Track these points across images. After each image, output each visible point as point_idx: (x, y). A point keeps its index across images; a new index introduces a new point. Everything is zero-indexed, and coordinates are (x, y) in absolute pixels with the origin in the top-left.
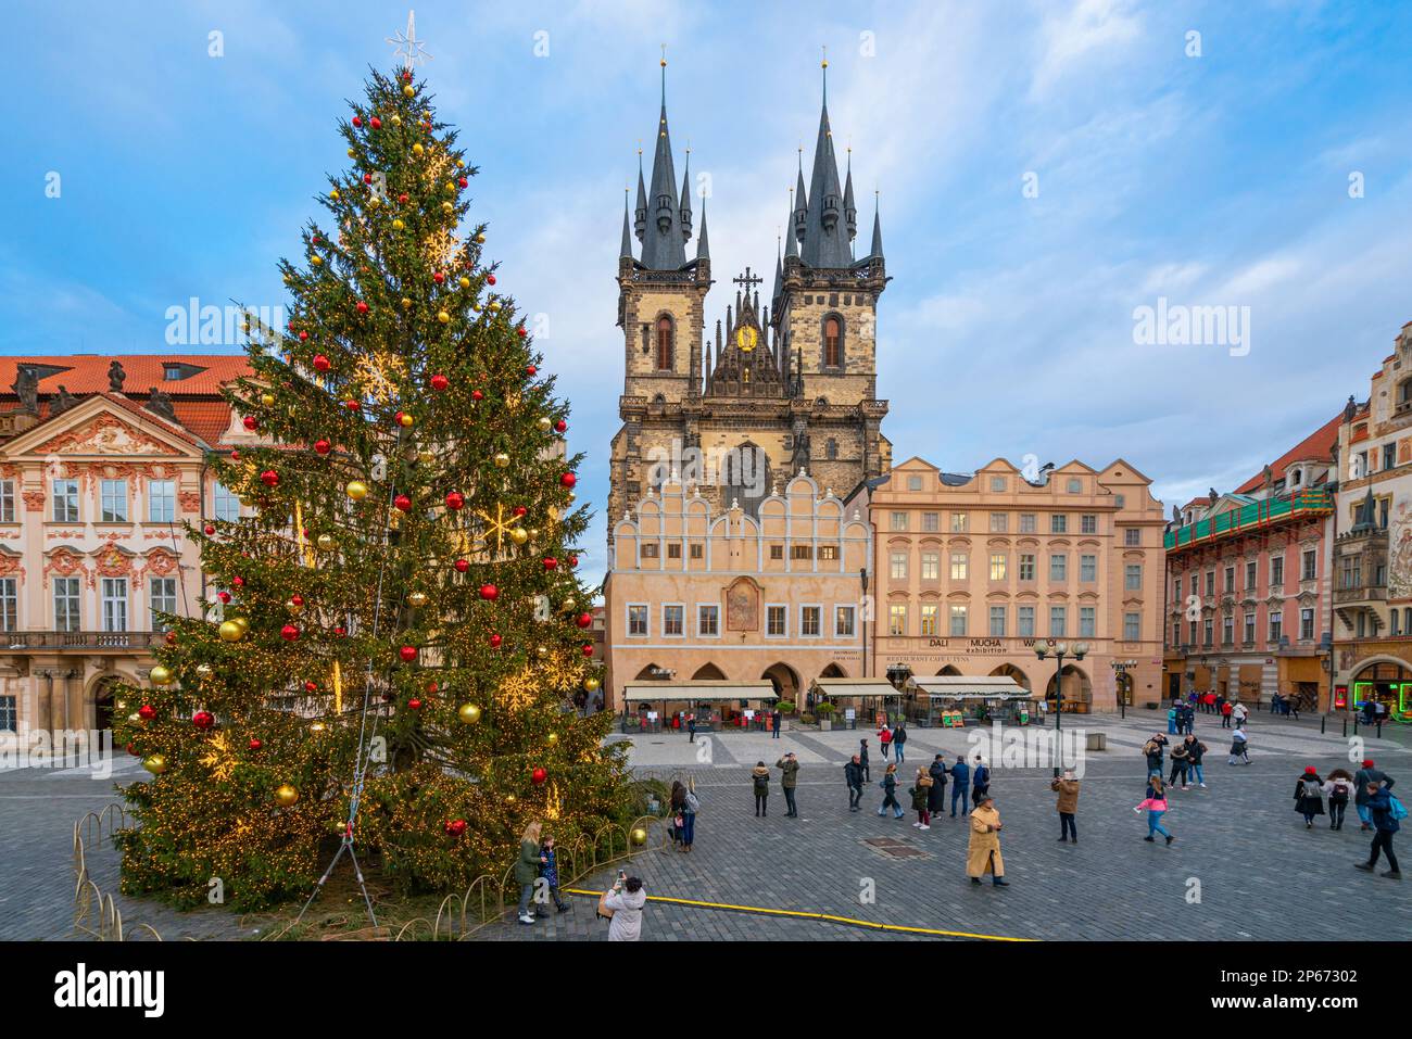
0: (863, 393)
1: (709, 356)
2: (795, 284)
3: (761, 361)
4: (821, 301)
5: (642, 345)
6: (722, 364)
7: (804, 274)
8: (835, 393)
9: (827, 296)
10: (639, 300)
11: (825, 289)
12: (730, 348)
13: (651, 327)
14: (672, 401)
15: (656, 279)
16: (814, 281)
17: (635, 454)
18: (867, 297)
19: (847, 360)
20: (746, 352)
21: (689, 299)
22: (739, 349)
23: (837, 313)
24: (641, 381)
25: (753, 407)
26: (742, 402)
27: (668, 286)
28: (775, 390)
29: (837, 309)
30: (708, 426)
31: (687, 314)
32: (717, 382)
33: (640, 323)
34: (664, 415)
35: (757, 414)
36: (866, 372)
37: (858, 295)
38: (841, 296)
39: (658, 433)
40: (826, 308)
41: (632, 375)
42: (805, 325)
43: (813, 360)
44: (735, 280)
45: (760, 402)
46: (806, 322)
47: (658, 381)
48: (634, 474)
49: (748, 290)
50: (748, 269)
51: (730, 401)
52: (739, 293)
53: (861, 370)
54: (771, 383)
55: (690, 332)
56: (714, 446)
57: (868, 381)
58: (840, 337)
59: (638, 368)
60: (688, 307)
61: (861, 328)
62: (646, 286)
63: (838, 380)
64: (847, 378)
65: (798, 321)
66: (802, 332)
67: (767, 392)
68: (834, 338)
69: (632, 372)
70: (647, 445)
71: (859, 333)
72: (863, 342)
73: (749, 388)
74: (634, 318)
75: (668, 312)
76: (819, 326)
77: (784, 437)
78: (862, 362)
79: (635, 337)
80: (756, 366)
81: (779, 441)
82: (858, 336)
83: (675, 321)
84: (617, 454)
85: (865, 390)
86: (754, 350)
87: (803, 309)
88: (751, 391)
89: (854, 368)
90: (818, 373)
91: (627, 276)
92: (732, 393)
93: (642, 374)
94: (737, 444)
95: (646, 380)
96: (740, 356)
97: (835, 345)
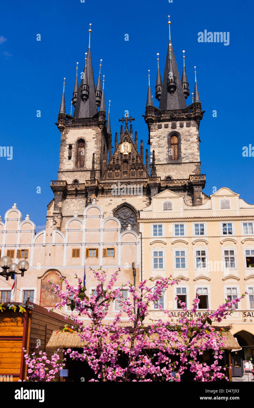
2: (151, 119)
3: (133, 159)
4: (166, 127)
5: (68, 155)
6: (111, 162)
7: (157, 114)
8: (176, 173)
9: (170, 124)
10: (67, 133)
11: (168, 120)
12: (116, 153)
13: (73, 146)
14: (82, 182)
15: (77, 122)
16: (162, 117)
18: (193, 122)
19: (182, 155)
20: (125, 155)
21: (94, 131)
22: (121, 154)
23: (176, 132)
24: (66, 174)
25: (128, 184)
26: (122, 181)
27: (83, 126)
28: (141, 174)
29: (176, 130)
30: (103, 195)
31: (93, 138)
32: (109, 171)
33: (67, 145)
34: (76, 190)
36: (194, 161)
37: (187, 121)
38: (178, 123)
39: (74, 200)
40: (170, 130)
41: (61, 171)
42: (158, 139)
43: (163, 157)
45: (132, 181)
46: (158, 138)
47: (75, 173)
48: (57, 223)
49: (126, 124)
52: (122, 126)
53: (191, 160)
54: (139, 170)
55: (95, 147)
56: (106, 206)
57: (195, 166)
58: (179, 144)
59: (65, 167)
60: (94, 135)
61: (190, 139)
62: (71, 126)
63: (178, 166)
64: (183, 165)
65: (154, 137)
66: (156, 143)
67: (137, 175)
68: (176, 144)
69: (62, 169)
70: (68, 207)
71: (189, 141)
72: (191, 145)
73: (127, 174)
74: (64, 142)
75: (83, 138)
76: (166, 139)
77: (147, 199)
78: (191, 156)
79: (65, 151)
80: (131, 162)
81: (144, 201)
82: (188, 142)
83: (86, 142)
84: (50, 213)
85: (194, 170)
86: (130, 153)
87: (156, 131)
88: (128, 175)
89: (187, 159)
90: (166, 163)
91: (61, 122)
92: (117, 177)
93: (67, 170)
94: (119, 204)
95: (69, 173)
96: (121, 157)
97: (176, 148)
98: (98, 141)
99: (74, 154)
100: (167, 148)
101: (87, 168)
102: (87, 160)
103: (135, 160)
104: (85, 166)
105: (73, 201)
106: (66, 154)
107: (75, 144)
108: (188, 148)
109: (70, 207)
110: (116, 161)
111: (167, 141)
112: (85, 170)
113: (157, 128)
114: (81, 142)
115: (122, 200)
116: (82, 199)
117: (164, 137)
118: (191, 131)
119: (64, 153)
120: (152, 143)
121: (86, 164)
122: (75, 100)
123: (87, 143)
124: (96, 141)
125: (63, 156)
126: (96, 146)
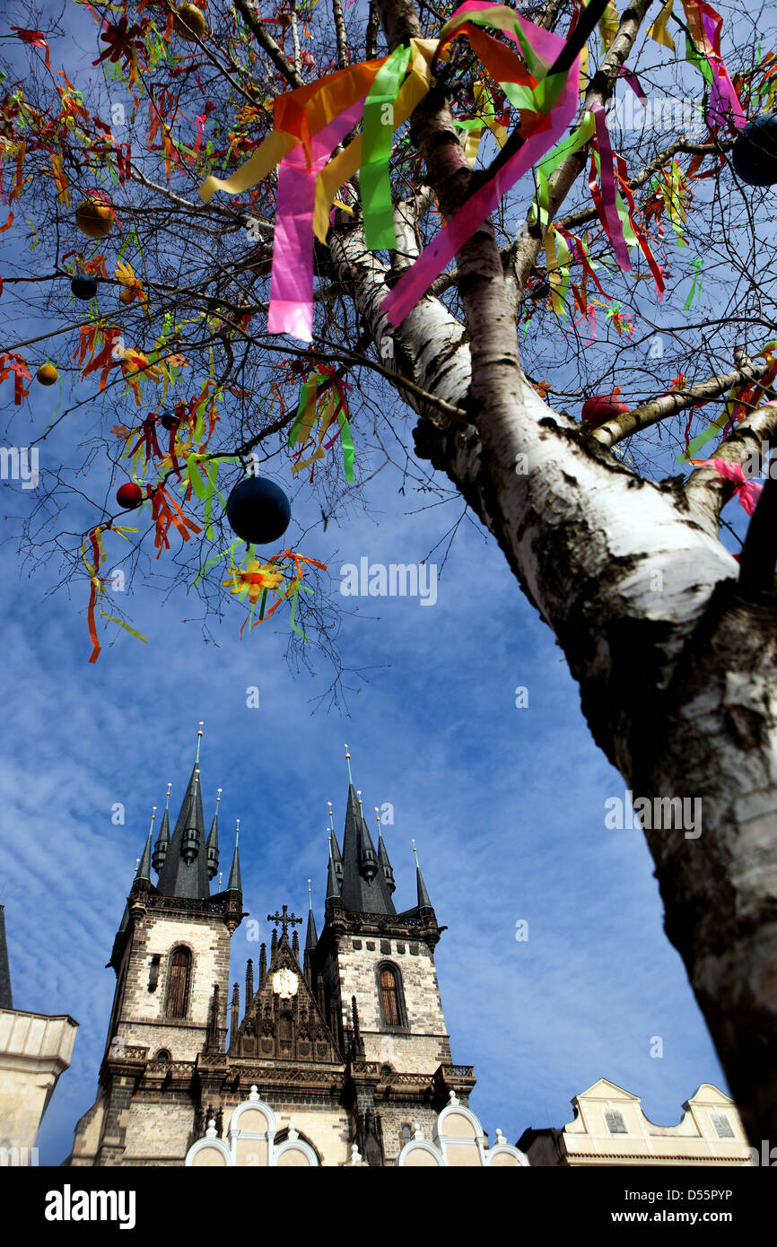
0: (437, 1059)
1: (235, 1002)
2: (341, 926)
3: (303, 1012)
4: (371, 947)
5: (148, 981)
6: (253, 1013)
7: (349, 917)
8: (402, 1058)
9: (377, 942)
10: (150, 927)
11: (374, 934)
12: (264, 993)
13: (162, 960)
14: (181, 1059)
15: (175, 906)
16: (362, 925)
17: (115, 1141)
18: (422, 946)
19: (410, 1017)
20: (286, 1000)
21: (214, 932)
22: (277, 995)
23: (391, 961)
24: (139, 1029)
25: (295, 1074)
26: (280, 1065)
27: (190, 916)
28: (323, 1051)
29: (391, 958)
30: (232, 1101)
31: (212, 948)
32: (246, 1036)
33: (148, 954)
34: (168, 1080)
35: (303, 1084)
36: (435, 1033)
37: (411, 943)
38: (394, 944)
39: (155, 1109)
40: (377, 955)
41: (127, 1020)
42: (356, 973)
43: (370, 1015)
44: (270, 918)
45: (305, 1066)
46: (356, 969)
47: (164, 1030)
49: (285, 929)
50: (285, 908)
51: (265, 1064)
52: (275, 931)
53: (430, 1030)
54: (318, 1041)
55: (213, 971)
57: (440, 1044)
58: (398, 989)
59: (137, 1010)
60: (214, 941)
61: (421, 980)
62: (163, 912)
63: (403, 1041)
64: (413, 1038)
65: (347, 967)
66: (353, 980)
67: (313, 1053)
68: (391, 989)
69: (129, 1014)
70: (136, 1130)
71: (420, 985)
72: (425, 996)
73: (289, 1048)
74: (141, 947)
75: (186, 945)
76: (372, 974)
77: (341, 1120)
78: (428, 1019)
79: (140, 971)
80: (298, 1018)
81: (334, 1127)
82: (420, 989)
83: (194, 955)
84: (84, 1144)
85: (439, 1055)
86: (295, 997)
87: (351, 953)
88: (292, 1051)
89: (420, 1026)
90: (378, 1031)
91: (142, 898)
92: (267, 1052)
93: (143, 1019)
95: (147, 1027)
96: (276, 1004)
97: (393, 999)
98: (222, 957)
99: (163, 981)
100: (376, 996)
101: (194, 1021)
102: (194, 1001)
103: (308, 1014)
104: (188, 1015)
105: (151, 1110)
106: (144, 978)
107: (166, 956)
108: (419, 1001)
109: (144, 1130)
110: (263, 1013)
111: (374, 980)
112: (189, 1025)
113: (352, 948)
114: (183, 954)
115: (282, 1118)
116: (179, 1107)
117: (368, 970)
118: (421, 965)
119: (140, 974)
120: (343, 978)
121: (192, 1011)
122: (162, 856)
123: (197, 959)
124: (218, 956)
125: (136, 981)
126: (219, 969)
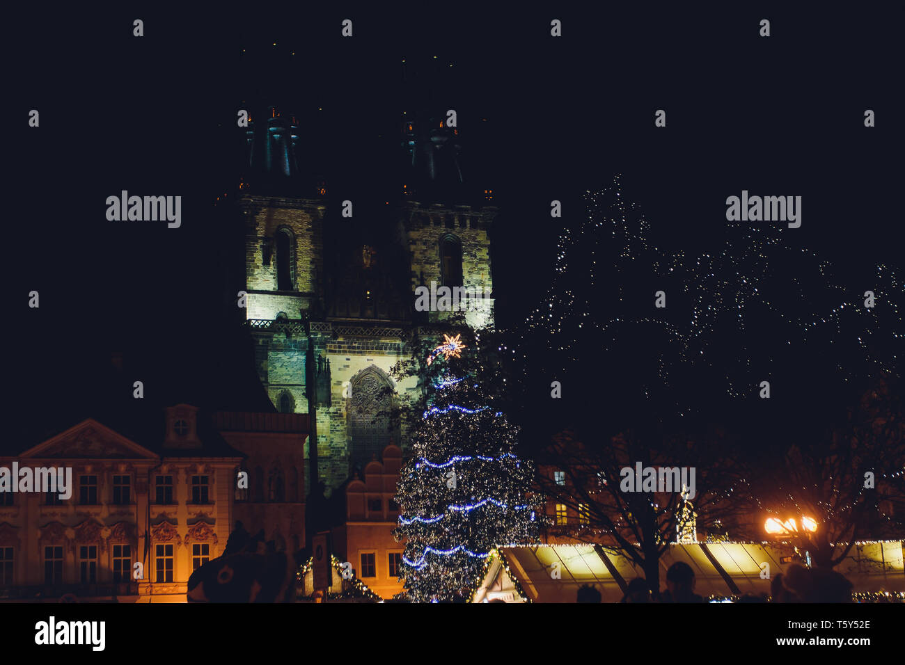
0: (483, 317)
4: (438, 223)
5: (262, 260)
9: (443, 217)
13: (271, 243)
14: (294, 320)
19: (465, 283)
21: (307, 215)
23: (453, 236)
25: (377, 331)
26: (365, 322)
27: (287, 202)
29: (454, 232)
31: (307, 230)
34: (287, 336)
38: (456, 218)
39: (281, 355)
40: (442, 230)
42: (424, 247)
45: (383, 324)
46: (425, 244)
47: (279, 298)
51: (354, 322)
55: (311, 250)
56: (340, 369)
58: (458, 260)
59: (257, 283)
61: (477, 252)
62: (266, 201)
65: (417, 242)
66: (421, 253)
69: (253, 288)
70: (271, 368)
71: (475, 256)
72: (480, 266)
73: (371, 310)
74: (253, 232)
79: (255, 252)
82: (474, 259)
85: (485, 314)
87: (420, 230)
88: (373, 311)
92: (355, 312)
93: (262, 290)
94: (363, 369)
95: (267, 298)
98: (317, 237)
99: (274, 260)
100: (439, 266)
101: (299, 290)
102: (298, 275)
104: (295, 286)
105: (279, 356)
106: (259, 257)
107: (273, 239)
108: (474, 271)
109: (276, 368)
111: (438, 252)
112: (297, 293)
113: (422, 225)
115: (368, 360)
116: (297, 354)
117: (434, 244)
118: (479, 239)
119: (255, 255)
120: (413, 253)
121: (297, 283)
123: (297, 240)
124: (313, 236)
125: (253, 261)
126: (314, 248)
